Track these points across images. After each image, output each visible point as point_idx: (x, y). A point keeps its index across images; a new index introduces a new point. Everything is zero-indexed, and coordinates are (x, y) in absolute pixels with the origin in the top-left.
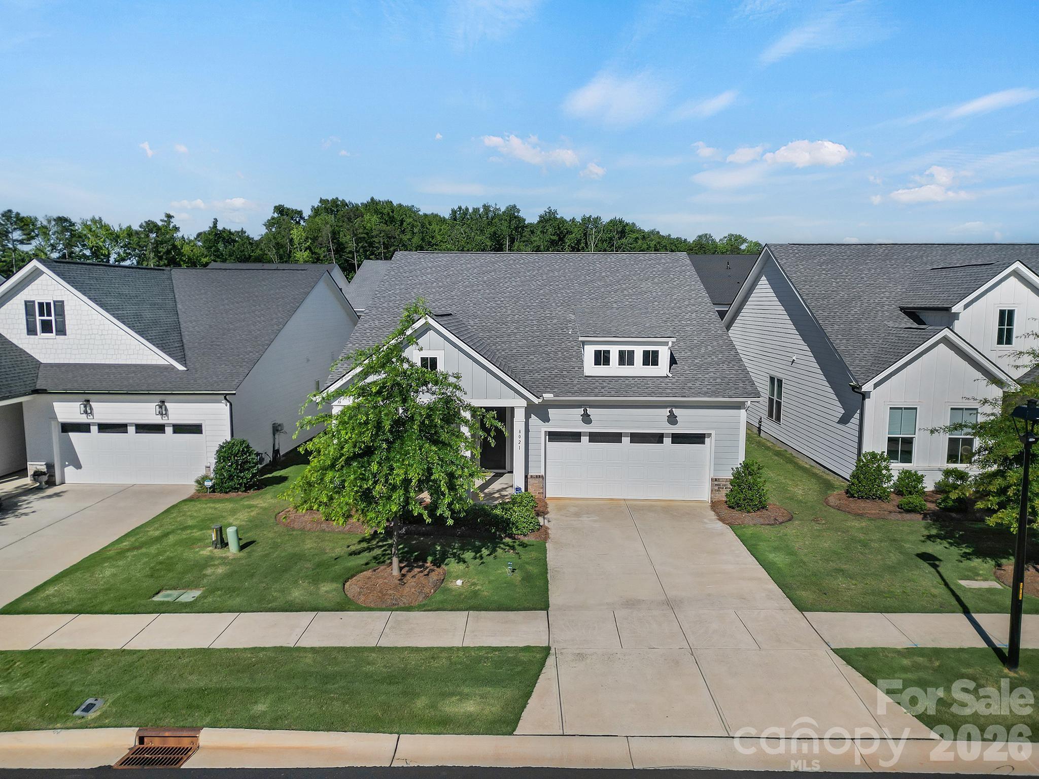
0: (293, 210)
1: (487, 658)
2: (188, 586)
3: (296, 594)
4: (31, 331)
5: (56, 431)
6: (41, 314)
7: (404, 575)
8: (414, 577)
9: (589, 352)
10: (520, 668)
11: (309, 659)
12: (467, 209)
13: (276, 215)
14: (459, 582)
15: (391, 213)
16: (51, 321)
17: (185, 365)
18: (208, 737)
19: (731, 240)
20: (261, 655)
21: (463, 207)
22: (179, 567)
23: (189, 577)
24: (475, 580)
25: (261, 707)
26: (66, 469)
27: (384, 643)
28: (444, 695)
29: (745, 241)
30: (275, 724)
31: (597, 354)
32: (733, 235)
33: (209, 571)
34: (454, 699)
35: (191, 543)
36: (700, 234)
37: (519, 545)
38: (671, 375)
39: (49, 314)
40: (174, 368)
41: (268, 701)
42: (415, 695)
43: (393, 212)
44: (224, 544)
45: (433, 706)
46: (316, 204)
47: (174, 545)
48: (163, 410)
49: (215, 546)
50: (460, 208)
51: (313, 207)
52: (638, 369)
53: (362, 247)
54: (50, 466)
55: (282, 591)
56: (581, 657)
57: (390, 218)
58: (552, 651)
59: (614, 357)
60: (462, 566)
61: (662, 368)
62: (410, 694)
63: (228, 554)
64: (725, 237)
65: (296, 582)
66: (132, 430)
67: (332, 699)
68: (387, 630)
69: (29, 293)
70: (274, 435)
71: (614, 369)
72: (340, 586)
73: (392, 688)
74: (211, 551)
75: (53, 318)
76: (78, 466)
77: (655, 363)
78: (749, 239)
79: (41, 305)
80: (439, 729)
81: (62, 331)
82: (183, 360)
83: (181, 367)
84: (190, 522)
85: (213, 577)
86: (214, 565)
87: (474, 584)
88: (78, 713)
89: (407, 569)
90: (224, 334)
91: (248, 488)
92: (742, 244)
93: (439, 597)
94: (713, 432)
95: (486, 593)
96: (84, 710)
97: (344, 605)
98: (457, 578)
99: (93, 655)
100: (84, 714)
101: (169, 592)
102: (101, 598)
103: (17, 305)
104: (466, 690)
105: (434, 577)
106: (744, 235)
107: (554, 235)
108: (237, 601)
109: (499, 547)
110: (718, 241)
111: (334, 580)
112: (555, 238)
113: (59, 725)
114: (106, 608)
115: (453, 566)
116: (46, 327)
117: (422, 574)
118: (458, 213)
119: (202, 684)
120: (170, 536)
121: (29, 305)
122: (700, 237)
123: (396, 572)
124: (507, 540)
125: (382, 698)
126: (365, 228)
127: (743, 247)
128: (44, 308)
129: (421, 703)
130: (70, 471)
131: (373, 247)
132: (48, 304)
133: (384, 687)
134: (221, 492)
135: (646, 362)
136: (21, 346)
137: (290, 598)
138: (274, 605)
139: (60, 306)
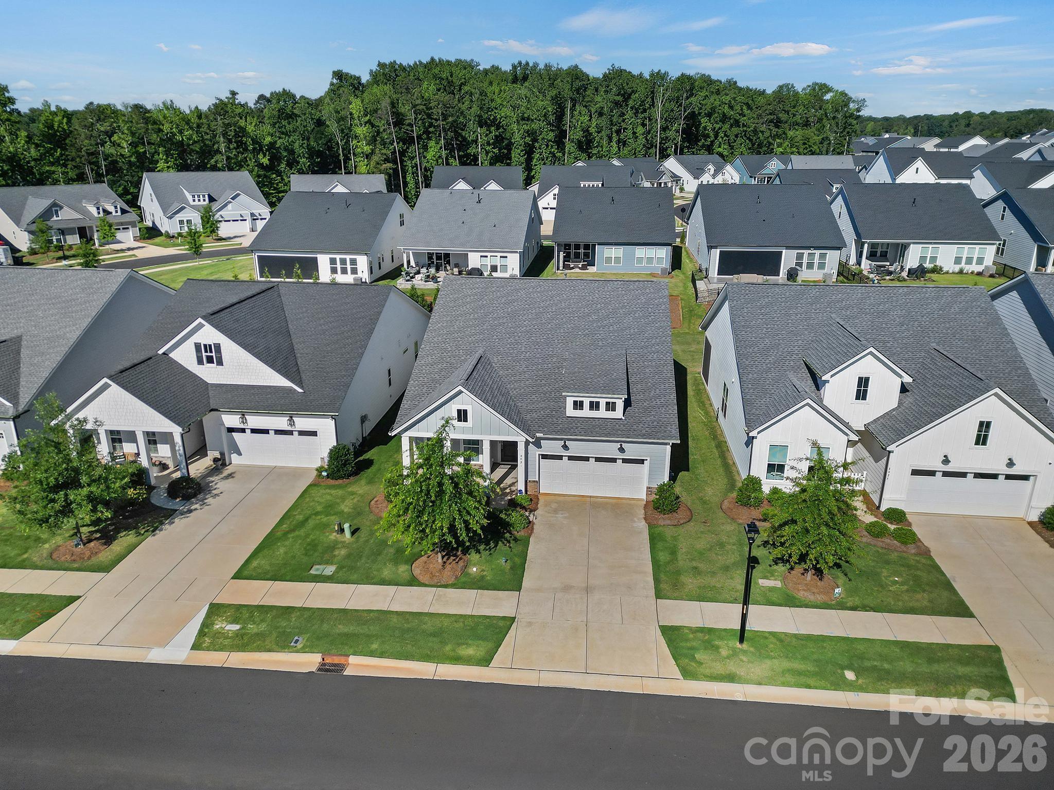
0: (351, 76)
1: (483, 623)
2: (328, 563)
3: (386, 573)
4: (200, 362)
5: (224, 433)
6: (206, 351)
7: (445, 562)
8: (450, 564)
9: (570, 402)
10: (498, 630)
11: (395, 619)
12: (527, 64)
13: (335, 81)
14: (475, 569)
15: (449, 78)
16: (212, 356)
17: (302, 387)
18: (353, 660)
19: (814, 89)
20: (371, 615)
21: (524, 62)
22: (320, 548)
23: (326, 557)
24: (484, 568)
25: (375, 646)
26: (232, 455)
27: (432, 611)
28: (459, 645)
29: (829, 90)
30: (382, 655)
31: (575, 403)
32: (817, 84)
33: (336, 553)
34: (464, 647)
35: (324, 527)
36: (781, 84)
37: (514, 540)
38: (624, 418)
39: (211, 352)
40: (295, 390)
41: (378, 643)
42: (446, 644)
43: (451, 76)
44: (342, 530)
45: (454, 650)
46: (375, 67)
47: (313, 529)
48: (291, 422)
49: (337, 532)
50: (520, 63)
51: (371, 71)
52: (602, 413)
53: (421, 119)
54: (222, 454)
55: (378, 570)
56: (530, 624)
57: (449, 83)
58: (516, 620)
59: (586, 405)
60: (478, 556)
61: (619, 413)
62: (444, 643)
63: (346, 540)
64: (809, 86)
65: (385, 564)
66: (272, 433)
67: (407, 643)
68: (434, 601)
69: (196, 338)
70: (362, 424)
71: (586, 412)
72: (410, 567)
73: (435, 639)
74: (335, 536)
75: (213, 354)
76: (240, 454)
77: (614, 409)
78: (836, 88)
79: (205, 346)
80: (456, 662)
81: (220, 363)
82: (300, 384)
83: (300, 390)
84: (319, 508)
85: (339, 557)
86: (339, 548)
87: (483, 570)
88: (292, 644)
89: (446, 557)
90: (324, 357)
91: (349, 476)
92: (827, 92)
93: (463, 579)
94: (648, 459)
95: (488, 578)
96: (295, 643)
97: (413, 582)
98: (475, 565)
99: (290, 610)
100: (295, 645)
101: (318, 567)
102: (283, 571)
103: (189, 346)
104: (470, 642)
105: (461, 564)
106: (830, 83)
107: (618, 95)
108: (355, 577)
109: (501, 541)
110: (800, 90)
111: (406, 562)
112: (619, 98)
113: (286, 650)
114: (288, 578)
115: (473, 556)
116: (210, 360)
117: (454, 562)
118: (519, 68)
119: (346, 630)
120: (310, 521)
121: (198, 346)
122: (781, 87)
123: (440, 560)
124: (507, 535)
125: (430, 644)
126: (423, 97)
127: (828, 97)
128: (208, 348)
129: (448, 648)
130: (234, 457)
131: (432, 119)
132: (210, 346)
133: (431, 639)
134: (332, 479)
135: (608, 409)
136: (194, 372)
137: (383, 576)
138: (374, 580)
139: (218, 347)
